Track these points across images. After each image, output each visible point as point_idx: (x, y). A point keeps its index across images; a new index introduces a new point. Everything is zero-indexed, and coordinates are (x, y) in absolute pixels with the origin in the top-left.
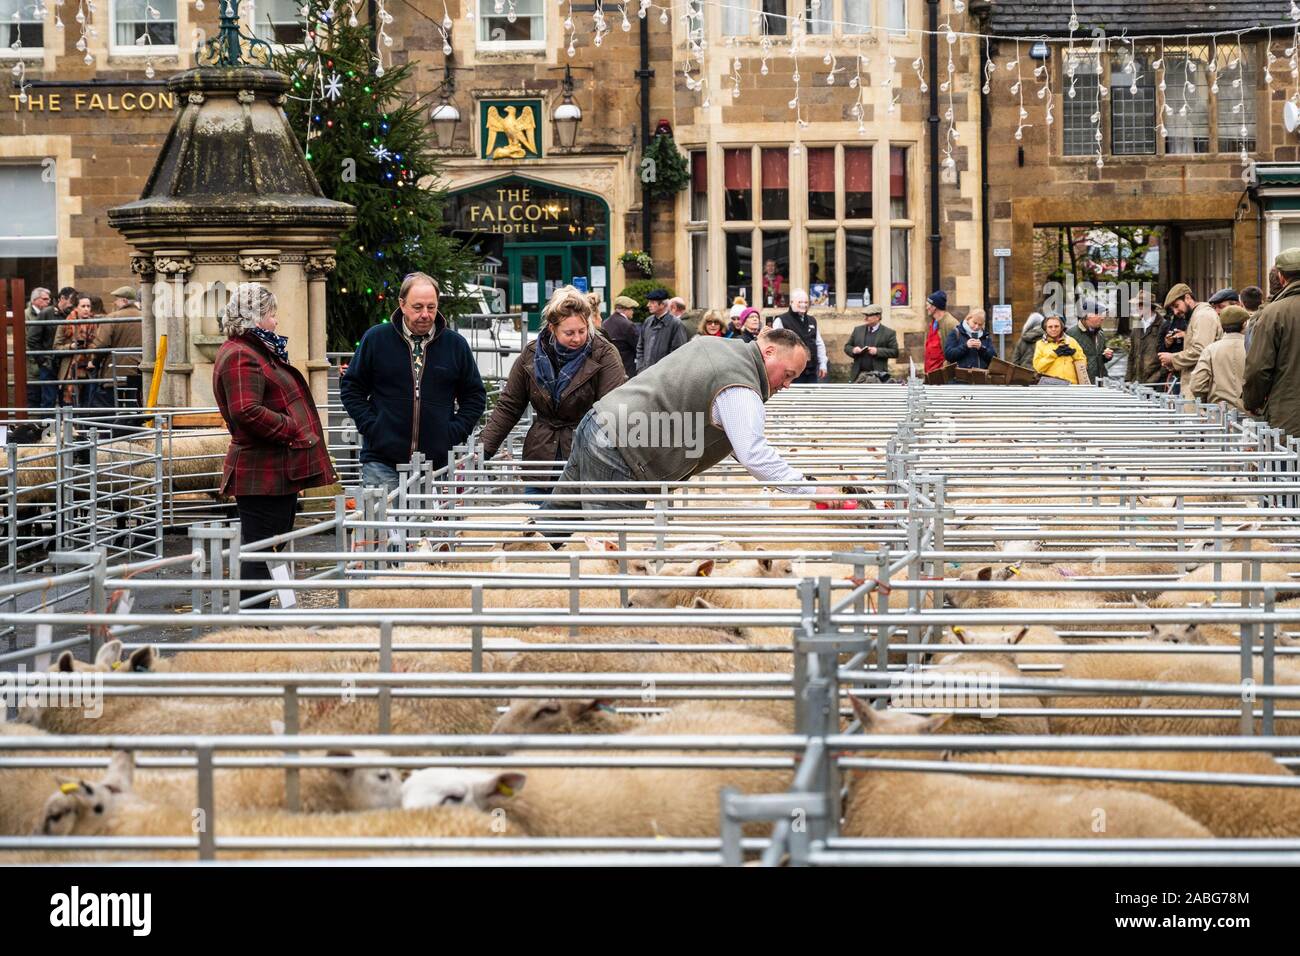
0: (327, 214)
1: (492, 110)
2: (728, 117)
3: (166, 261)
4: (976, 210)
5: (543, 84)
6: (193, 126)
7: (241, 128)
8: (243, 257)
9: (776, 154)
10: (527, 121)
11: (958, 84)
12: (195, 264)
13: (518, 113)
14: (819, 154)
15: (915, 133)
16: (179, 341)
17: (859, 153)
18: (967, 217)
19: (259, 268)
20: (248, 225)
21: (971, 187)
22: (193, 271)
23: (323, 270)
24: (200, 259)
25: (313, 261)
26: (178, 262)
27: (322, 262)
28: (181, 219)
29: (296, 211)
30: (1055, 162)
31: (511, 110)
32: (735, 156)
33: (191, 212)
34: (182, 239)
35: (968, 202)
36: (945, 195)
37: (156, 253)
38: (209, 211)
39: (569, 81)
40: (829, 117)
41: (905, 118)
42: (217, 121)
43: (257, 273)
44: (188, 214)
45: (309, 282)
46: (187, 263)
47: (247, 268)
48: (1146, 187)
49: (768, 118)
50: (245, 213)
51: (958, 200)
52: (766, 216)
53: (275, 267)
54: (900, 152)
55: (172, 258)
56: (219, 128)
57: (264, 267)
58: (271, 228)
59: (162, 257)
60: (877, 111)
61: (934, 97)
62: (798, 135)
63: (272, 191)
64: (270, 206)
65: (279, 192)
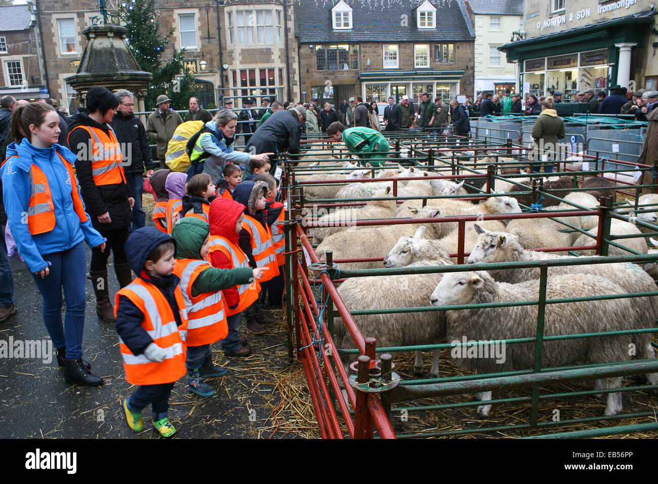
0: (143, 76)
1: (185, 63)
2: (241, 63)
4: (298, 83)
5: (197, 56)
6: (92, 46)
7: (110, 46)
9: (252, 71)
10: (194, 66)
11: (294, 55)
13: (191, 63)
14: (262, 71)
15: (284, 65)
17: (271, 71)
18: (296, 85)
20: (114, 80)
21: (297, 78)
23: (143, 96)
25: (139, 93)
27: (142, 94)
28: (88, 79)
29: (131, 75)
30: (315, 72)
31: (190, 63)
32: (243, 72)
33: (92, 76)
35: (296, 81)
36: (291, 80)
37: (82, 92)
38: (99, 76)
39: (203, 55)
40: (264, 62)
41: (281, 62)
42: (100, 44)
45: (138, 100)
48: (336, 77)
49: (250, 63)
50: (112, 76)
51: (294, 81)
52: (251, 86)
54: (280, 70)
56: (101, 46)
58: (123, 81)
60: (275, 61)
61: (287, 57)
62: (257, 67)
63: (122, 68)
64: (122, 73)
65: (125, 68)
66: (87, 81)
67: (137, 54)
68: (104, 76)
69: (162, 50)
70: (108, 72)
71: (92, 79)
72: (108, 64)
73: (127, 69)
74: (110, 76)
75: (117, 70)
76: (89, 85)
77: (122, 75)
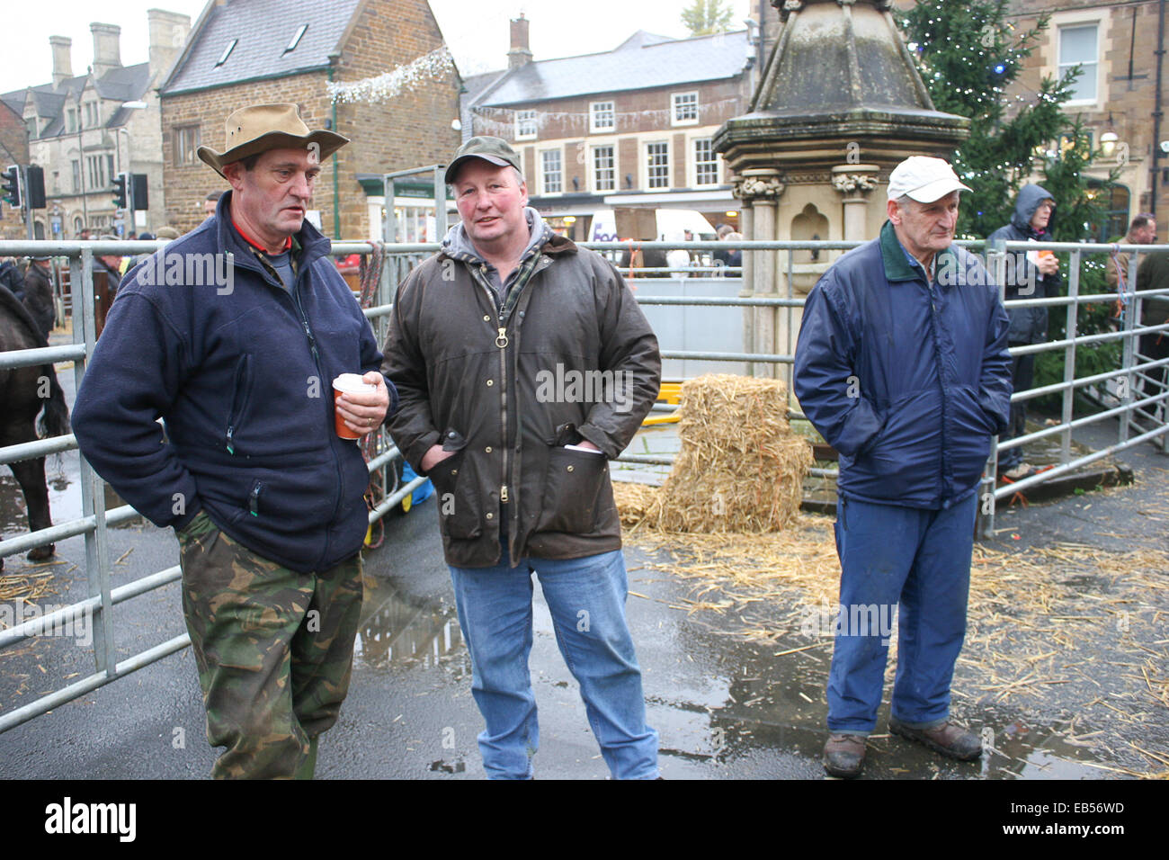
0: (936, 125)
3: (753, 181)
5: (1095, 123)
6: (788, 34)
8: (836, 174)
12: (786, 184)
16: (767, 270)
19: (852, 186)
20: (837, 134)
22: (784, 191)
24: (790, 178)
26: (765, 182)
28: (762, 132)
29: (896, 120)
33: (776, 123)
34: (768, 156)
37: (742, 172)
38: (796, 123)
42: (815, 27)
43: (851, 192)
44: (773, 126)
46: (775, 183)
47: (839, 186)
50: (836, 122)
53: (871, 186)
55: (758, 177)
56: (816, 35)
57: (858, 186)
59: (749, 177)
63: (870, 99)
64: (865, 114)
65: (882, 100)
66: (759, 140)
67: (936, 82)
68: (808, 122)
69: (1010, 73)
70: (824, 109)
71: (774, 131)
72: (828, 86)
73: (887, 102)
74: (828, 121)
75: (854, 103)
76: (765, 151)
77: (867, 117)
